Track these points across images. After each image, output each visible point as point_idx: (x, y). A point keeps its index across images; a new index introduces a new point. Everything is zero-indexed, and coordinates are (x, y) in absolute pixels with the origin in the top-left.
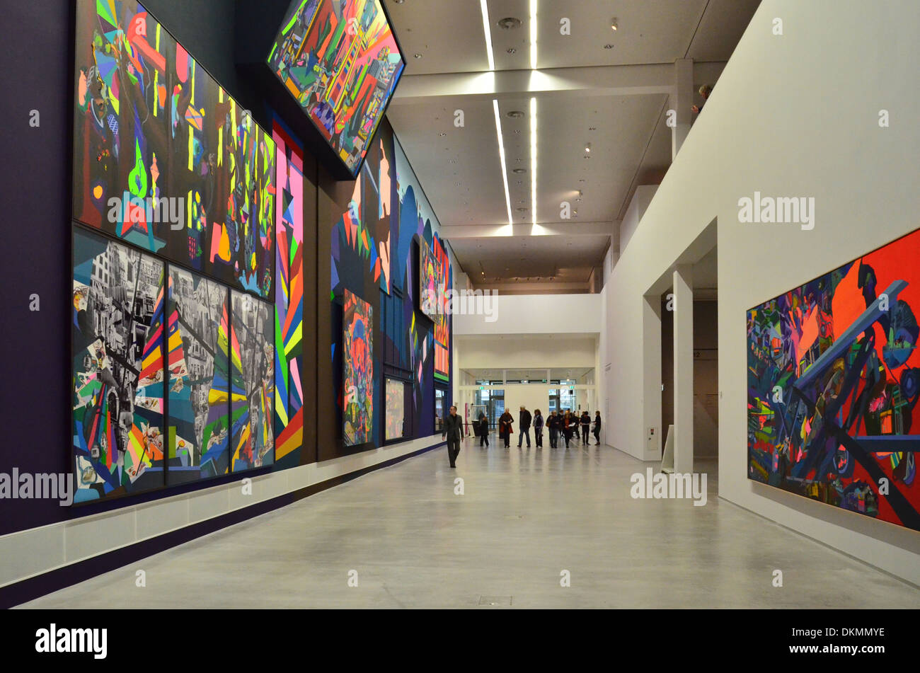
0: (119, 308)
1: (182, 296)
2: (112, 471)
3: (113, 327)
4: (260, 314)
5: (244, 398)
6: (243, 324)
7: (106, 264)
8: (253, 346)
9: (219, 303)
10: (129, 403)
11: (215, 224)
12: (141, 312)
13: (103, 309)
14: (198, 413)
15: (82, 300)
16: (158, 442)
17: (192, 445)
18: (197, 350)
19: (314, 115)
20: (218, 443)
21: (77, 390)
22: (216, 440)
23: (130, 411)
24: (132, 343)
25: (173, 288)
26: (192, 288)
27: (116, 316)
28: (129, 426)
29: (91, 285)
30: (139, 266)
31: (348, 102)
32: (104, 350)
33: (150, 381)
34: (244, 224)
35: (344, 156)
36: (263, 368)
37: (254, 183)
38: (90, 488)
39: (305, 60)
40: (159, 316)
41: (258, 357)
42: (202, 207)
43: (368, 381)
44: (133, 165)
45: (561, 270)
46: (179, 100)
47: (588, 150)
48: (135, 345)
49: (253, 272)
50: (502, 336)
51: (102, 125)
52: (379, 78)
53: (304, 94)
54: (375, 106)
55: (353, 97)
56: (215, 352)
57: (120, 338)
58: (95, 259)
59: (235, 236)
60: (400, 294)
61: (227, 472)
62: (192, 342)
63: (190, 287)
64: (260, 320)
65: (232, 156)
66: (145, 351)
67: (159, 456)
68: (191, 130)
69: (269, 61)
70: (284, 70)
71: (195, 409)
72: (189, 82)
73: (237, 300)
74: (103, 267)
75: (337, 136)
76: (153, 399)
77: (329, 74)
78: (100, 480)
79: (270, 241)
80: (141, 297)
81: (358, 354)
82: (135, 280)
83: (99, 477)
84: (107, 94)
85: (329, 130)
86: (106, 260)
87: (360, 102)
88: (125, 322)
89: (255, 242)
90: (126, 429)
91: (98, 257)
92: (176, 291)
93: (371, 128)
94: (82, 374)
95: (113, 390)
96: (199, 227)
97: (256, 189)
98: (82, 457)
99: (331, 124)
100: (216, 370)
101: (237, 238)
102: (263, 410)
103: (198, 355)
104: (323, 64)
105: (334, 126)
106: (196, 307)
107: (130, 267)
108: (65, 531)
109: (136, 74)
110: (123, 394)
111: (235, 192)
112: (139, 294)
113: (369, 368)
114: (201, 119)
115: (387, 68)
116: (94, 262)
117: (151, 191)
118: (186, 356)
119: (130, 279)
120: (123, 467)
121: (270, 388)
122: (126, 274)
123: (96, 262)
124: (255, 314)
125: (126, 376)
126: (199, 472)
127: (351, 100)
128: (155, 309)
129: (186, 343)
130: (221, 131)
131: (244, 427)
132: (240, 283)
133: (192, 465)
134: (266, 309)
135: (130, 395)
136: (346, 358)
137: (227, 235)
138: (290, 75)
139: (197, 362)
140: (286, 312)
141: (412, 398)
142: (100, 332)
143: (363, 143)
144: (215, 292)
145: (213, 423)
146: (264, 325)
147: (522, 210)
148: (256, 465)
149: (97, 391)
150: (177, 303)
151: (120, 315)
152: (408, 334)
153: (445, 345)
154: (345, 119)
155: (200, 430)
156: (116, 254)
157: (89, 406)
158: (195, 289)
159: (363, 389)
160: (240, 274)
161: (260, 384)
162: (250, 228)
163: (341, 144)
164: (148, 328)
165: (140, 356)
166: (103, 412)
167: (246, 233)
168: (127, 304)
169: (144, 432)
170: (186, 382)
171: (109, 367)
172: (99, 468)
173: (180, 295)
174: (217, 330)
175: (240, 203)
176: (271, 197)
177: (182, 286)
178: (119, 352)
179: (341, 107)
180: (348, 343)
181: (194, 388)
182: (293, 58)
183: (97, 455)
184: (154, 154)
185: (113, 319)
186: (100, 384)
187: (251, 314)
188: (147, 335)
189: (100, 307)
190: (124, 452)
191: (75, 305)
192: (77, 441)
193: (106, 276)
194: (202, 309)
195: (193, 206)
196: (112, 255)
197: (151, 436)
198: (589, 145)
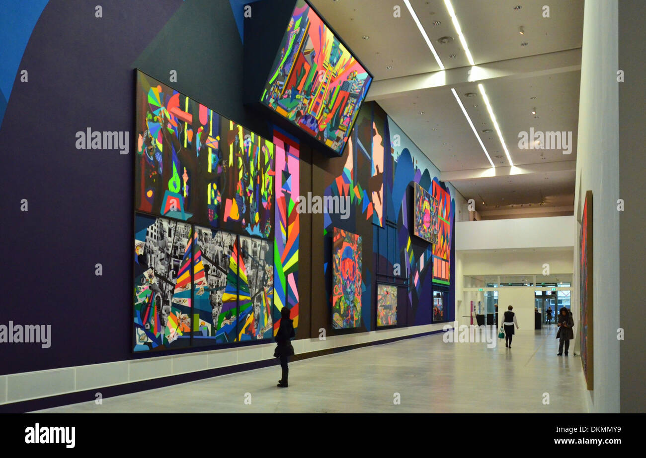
0: (163, 251)
1: (204, 243)
2: (157, 336)
3: (159, 262)
4: (262, 248)
5: (249, 298)
6: (250, 256)
7: (155, 230)
8: (257, 268)
9: (231, 244)
10: (168, 301)
11: (227, 200)
12: (177, 253)
13: (153, 253)
14: (215, 307)
15: (140, 249)
16: (187, 322)
17: (210, 325)
18: (214, 271)
19: (300, 124)
20: (229, 324)
21: (137, 294)
22: (228, 322)
23: (169, 305)
24: (171, 270)
25: (198, 238)
26: (211, 237)
27: (161, 256)
28: (169, 313)
29: (146, 241)
30: (175, 229)
31: (327, 111)
32: (153, 274)
33: (182, 289)
34: (249, 197)
35: (329, 143)
36: (264, 280)
37: (257, 172)
38: (144, 344)
39: (289, 95)
40: (188, 254)
41: (261, 274)
42: (218, 191)
43: (357, 286)
44: (171, 176)
45: (547, 197)
46: (202, 135)
47: (534, 113)
48: (173, 271)
49: (256, 224)
50: (495, 250)
51: (152, 159)
52: (351, 91)
53: (291, 113)
54: (351, 109)
55: (330, 107)
56: (228, 272)
57: (163, 267)
58: (149, 227)
59: (243, 204)
60: (394, 226)
61: (235, 340)
62: (211, 267)
63: (210, 237)
64: (263, 252)
65: (240, 159)
66: (179, 273)
67: (188, 330)
68: (210, 150)
69: (262, 100)
70: (274, 103)
71: (213, 305)
72: (208, 124)
73: (244, 242)
74: (153, 231)
75: (321, 133)
76: (184, 299)
77: (309, 97)
78: (150, 341)
79: (270, 204)
80: (177, 245)
81: (347, 269)
82: (173, 236)
83: (149, 339)
84: (155, 142)
85: (314, 130)
86: (154, 227)
87: (337, 109)
88: (167, 259)
89: (258, 206)
90: (166, 315)
91: (150, 227)
92: (200, 240)
93: (349, 123)
94: (140, 287)
95: (159, 294)
96: (216, 202)
97: (259, 174)
98: (139, 329)
99: (315, 126)
100: (228, 282)
101: (244, 205)
102: (264, 304)
103: (215, 274)
104: (303, 93)
105: (318, 127)
106: (213, 247)
107: (170, 230)
108: (129, 365)
109: (173, 128)
110: (165, 296)
111: (243, 179)
112: (175, 244)
113: (358, 278)
114: (217, 142)
115: (357, 84)
116: (148, 229)
117: (183, 189)
118: (207, 275)
119: (170, 236)
120: (164, 335)
121: (270, 292)
122: (167, 234)
123: (149, 229)
124: (259, 248)
125: (167, 287)
126: (214, 340)
127: (329, 109)
128: (185, 251)
129: (207, 268)
130: (231, 146)
131: (249, 315)
132: (246, 231)
133: (210, 335)
134: (267, 245)
135: (169, 297)
136: (335, 271)
137: (237, 205)
138: (278, 105)
139: (214, 278)
140: (285, 245)
141: (407, 296)
142: (151, 265)
143: (344, 133)
144: (227, 239)
145: (226, 312)
146: (266, 254)
147: (499, 157)
148: (258, 338)
149: (149, 295)
150: (200, 246)
151: (163, 255)
152: (403, 252)
153: (445, 258)
154: (326, 121)
155: (216, 316)
156: (161, 224)
157: (144, 303)
158: (213, 237)
159: (352, 292)
160: (247, 225)
161: (262, 289)
162: (254, 199)
163: (326, 136)
164: (181, 261)
165: (175, 276)
166: (152, 305)
167: (251, 201)
168: (168, 249)
169: (178, 317)
170: (206, 289)
171: (156, 283)
172: (149, 334)
173: (203, 242)
174: (229, 259)
175: (246, 184)
176: (271, 178)
177: (204, 237)
178: (162, 275)
179: (322, 114)
180: (337, 262)
181: (212, 292)
182: (279, 95)
183: (149, 328)
184: (185, 168)
185: (159, 258)
186: (151, 291)
187: (255, 249)
188: (181, 265)
189: (151, 252)
190: (165, 327)
191: (136, 252)
192: (136, 320)
193: (155, 236)
194: (218, 248)
195: (211, 192)
196: (159, 225)
197: (182, 319)
198: (534, 110)
